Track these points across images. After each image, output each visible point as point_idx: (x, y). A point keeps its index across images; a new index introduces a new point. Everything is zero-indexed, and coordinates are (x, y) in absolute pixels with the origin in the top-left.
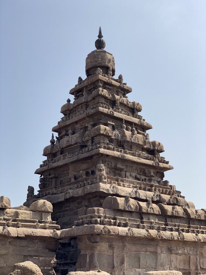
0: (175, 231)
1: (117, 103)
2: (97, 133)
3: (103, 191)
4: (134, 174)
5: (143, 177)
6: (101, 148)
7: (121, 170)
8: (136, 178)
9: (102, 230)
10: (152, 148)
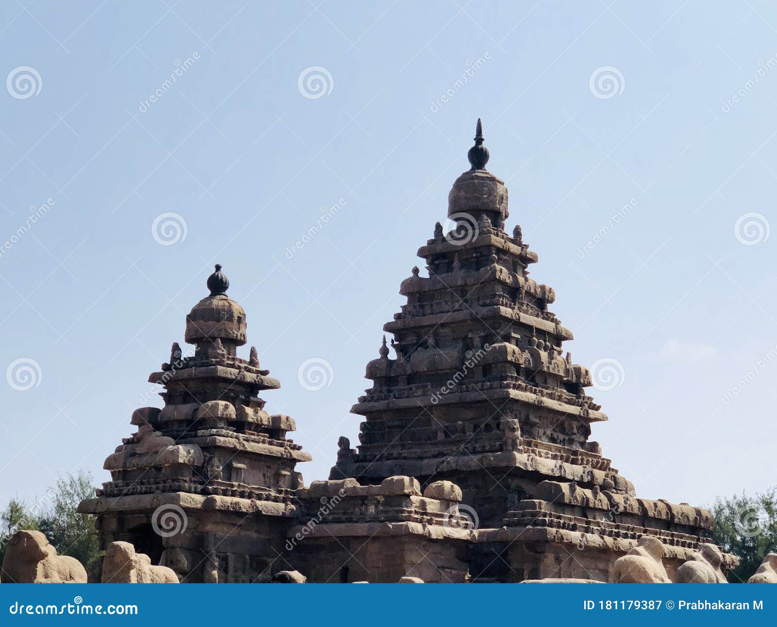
0: (631, 538)
1: (521, 294)
2: (501, 359)
3: (520, 466)
4: (549, 432)
5: (561, 437)
6: (509, 388)
7: (534, 425)
8: (553, 440)
9: (554, 536)
10: (574, 380)
